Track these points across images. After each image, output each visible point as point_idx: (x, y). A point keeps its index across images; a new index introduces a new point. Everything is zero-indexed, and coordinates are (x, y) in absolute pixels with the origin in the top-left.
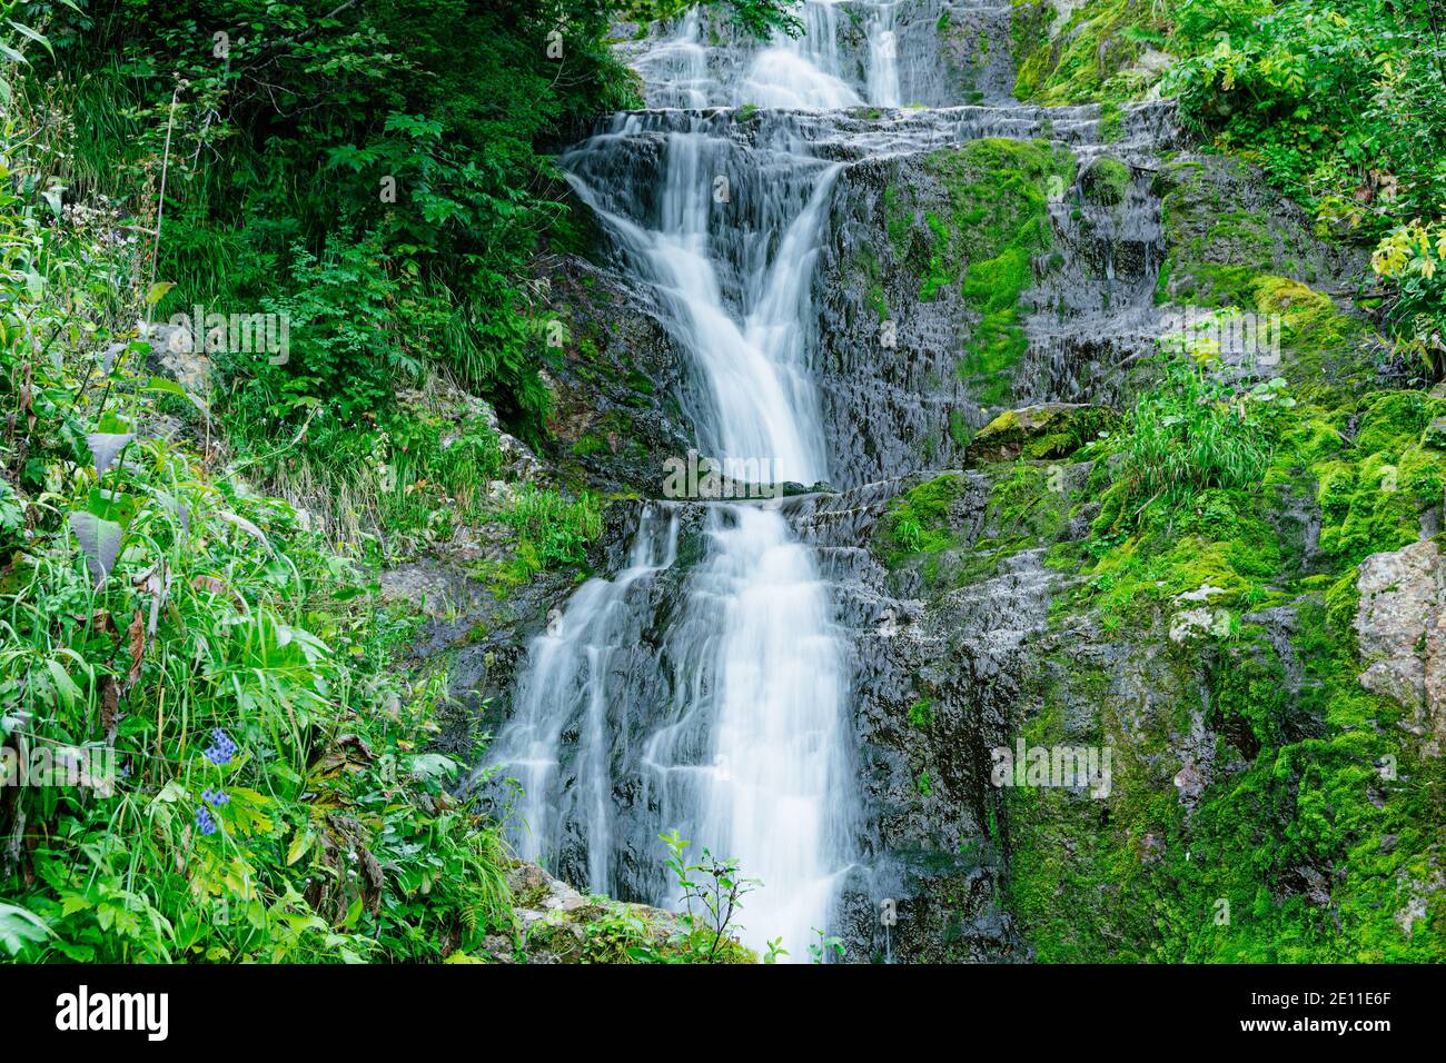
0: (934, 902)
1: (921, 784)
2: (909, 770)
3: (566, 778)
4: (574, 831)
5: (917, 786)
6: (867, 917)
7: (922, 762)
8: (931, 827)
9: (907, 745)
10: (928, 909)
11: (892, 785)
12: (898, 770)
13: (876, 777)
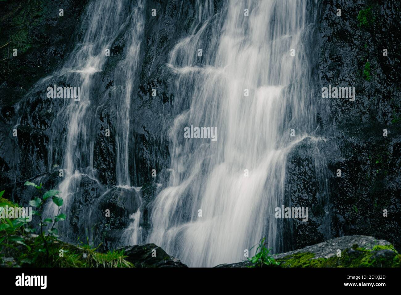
0: (365, 164)
1: (365, 72)
2: (355, 61)
3: (107, 80)
4: (105, 120)
5: (361, 73)
6: (310, 177)
7: (367, 55)
8: (370, 105)
9: (356, 42)
10: (360, 169)
11: (342, 73)
12: (347, 60)
13: (331, 68)
